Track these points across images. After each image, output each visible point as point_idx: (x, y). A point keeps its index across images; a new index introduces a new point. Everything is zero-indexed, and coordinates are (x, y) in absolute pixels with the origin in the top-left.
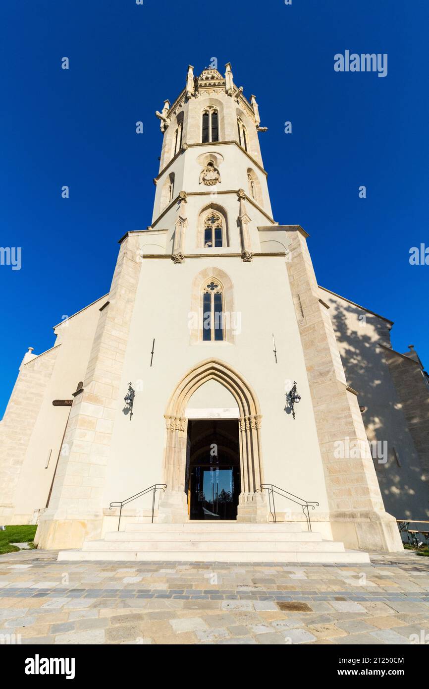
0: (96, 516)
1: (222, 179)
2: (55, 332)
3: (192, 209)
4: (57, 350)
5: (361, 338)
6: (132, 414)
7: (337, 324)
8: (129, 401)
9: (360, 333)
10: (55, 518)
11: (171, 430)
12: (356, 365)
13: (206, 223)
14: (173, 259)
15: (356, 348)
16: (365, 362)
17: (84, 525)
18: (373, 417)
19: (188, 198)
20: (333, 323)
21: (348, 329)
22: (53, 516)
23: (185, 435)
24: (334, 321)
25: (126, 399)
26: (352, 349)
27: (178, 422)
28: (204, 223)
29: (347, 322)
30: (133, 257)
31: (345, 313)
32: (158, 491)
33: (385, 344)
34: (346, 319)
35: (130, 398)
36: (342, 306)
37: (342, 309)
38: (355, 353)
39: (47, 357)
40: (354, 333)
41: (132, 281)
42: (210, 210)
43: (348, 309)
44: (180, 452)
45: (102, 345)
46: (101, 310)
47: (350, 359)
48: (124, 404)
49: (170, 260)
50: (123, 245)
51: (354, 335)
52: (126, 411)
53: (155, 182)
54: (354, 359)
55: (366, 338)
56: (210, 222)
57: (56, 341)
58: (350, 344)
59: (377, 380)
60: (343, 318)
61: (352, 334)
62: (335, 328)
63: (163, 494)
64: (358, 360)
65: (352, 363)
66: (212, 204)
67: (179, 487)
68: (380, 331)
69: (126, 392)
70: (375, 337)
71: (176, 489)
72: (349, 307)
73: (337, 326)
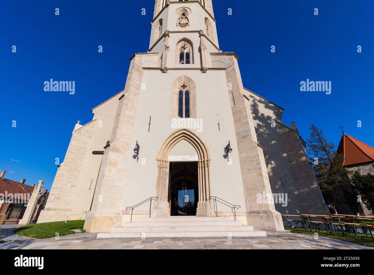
0: (119, 214)
1: (190, 23)
2: (93, 112)
3: (172, 41)
4: (94, 122)
5: (266, 118)
6: (138, 159)
7: (253, 109)
8: (136, 151)
9: (266, 115)
10: (95, 216)
11: (160, 168)
12: (263, 132)
13: (180, 49)
14: (161, 70)
15: (263, 123)
16: (268, 131)
17: (111, 219)
18: (271, 161)
19: (170, 35)
20: (251, 109)
21: (259, 112)
22: (94, 214)
23: (168, 170)
24: (252, 108)
25: (134, 150)
26: (261, 124)
27: (164, 163)
28: (179, 49)
29: (259, 108)
30: (138, 69)
31: (258, 103)
32: (153, 201)
33: (279, 121)
34: (258, 107)
35: (137, 149)
36: (256, 100)
37: (256, 101)
38: (263, 126)
39: (88, 127)
40: (263, 115)
41: (137, 82)
42: (183, 42)
43: (260, 101)
44: (165, 179)
45: (120, 119)
46: (120, 99)
47: (259, 129)
48: (133, 153)
49: (159, 71)
50: (132, 61)
51: (262, 116)
52: (135, 157)
53: (151, 24)
54: (262, 129)
55: (269, 118)
56: (183, 49)
57: (94, 118)
58: (260, 121)
59: (274, 141)
60: (257, 106)
61: (261, 115)
62: (252, 112)
63: (156, 203)
64: (264, 130)
65: (261, 131)
66: (184, 38)
67: (165, 199)
68: (276, 114)
69: (135, 146)
70: (274, 117)
71: (163, 199)
72: (260, 100)
73: (253, 111)
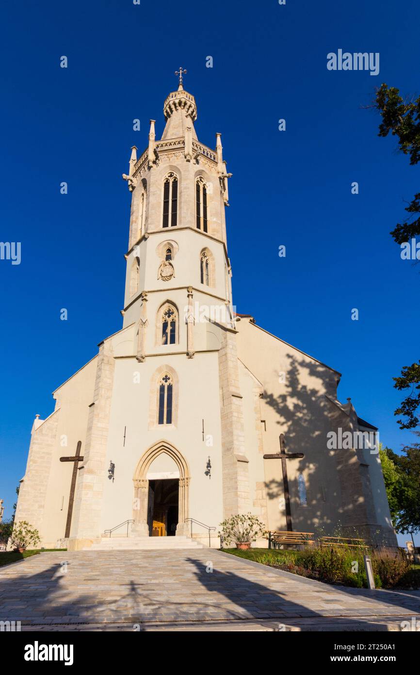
2: (55, 397)
4: (58, 413)
5: (309, 392)
7: (290, 379)
9: (310, 387)
11: (137, 488)
12: (302, 418)
15: (303, 402)
16: (310, 415)
18: (310, 463)
20: (287, 378)
21: (299, 384)
23: (147, 490)
24: (288, 376)
25: (109, 470)
26: (300, 403)
27: (142, 482)
29: (299, 377)
31: (299, 368)
33: (330, 397)
34: (299, 374)
35: (112, 469)
36: (297, 361)
37: (296, 364)
38: (303, 408)
39: (52, 420)
40: (304, 387)
43: (303, 364)
47: (296, 413)
51: (303, 390)
54: (301, 413)
55: (314, 392)
57: (56, 406)
58: (299, 399)
59: (317, 431)
60: (296, 373)
61: (302, 388)
62: (287, 383)
64: (304, 414)
65: (298, 417)
68: (327, 385)
69: (109, 466)
70: (322, 391)
72: (304, 361)
73: (290, 382)
